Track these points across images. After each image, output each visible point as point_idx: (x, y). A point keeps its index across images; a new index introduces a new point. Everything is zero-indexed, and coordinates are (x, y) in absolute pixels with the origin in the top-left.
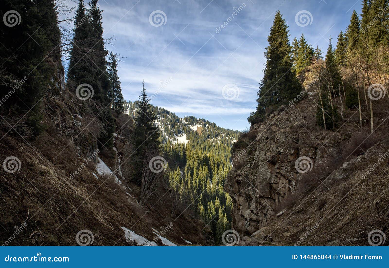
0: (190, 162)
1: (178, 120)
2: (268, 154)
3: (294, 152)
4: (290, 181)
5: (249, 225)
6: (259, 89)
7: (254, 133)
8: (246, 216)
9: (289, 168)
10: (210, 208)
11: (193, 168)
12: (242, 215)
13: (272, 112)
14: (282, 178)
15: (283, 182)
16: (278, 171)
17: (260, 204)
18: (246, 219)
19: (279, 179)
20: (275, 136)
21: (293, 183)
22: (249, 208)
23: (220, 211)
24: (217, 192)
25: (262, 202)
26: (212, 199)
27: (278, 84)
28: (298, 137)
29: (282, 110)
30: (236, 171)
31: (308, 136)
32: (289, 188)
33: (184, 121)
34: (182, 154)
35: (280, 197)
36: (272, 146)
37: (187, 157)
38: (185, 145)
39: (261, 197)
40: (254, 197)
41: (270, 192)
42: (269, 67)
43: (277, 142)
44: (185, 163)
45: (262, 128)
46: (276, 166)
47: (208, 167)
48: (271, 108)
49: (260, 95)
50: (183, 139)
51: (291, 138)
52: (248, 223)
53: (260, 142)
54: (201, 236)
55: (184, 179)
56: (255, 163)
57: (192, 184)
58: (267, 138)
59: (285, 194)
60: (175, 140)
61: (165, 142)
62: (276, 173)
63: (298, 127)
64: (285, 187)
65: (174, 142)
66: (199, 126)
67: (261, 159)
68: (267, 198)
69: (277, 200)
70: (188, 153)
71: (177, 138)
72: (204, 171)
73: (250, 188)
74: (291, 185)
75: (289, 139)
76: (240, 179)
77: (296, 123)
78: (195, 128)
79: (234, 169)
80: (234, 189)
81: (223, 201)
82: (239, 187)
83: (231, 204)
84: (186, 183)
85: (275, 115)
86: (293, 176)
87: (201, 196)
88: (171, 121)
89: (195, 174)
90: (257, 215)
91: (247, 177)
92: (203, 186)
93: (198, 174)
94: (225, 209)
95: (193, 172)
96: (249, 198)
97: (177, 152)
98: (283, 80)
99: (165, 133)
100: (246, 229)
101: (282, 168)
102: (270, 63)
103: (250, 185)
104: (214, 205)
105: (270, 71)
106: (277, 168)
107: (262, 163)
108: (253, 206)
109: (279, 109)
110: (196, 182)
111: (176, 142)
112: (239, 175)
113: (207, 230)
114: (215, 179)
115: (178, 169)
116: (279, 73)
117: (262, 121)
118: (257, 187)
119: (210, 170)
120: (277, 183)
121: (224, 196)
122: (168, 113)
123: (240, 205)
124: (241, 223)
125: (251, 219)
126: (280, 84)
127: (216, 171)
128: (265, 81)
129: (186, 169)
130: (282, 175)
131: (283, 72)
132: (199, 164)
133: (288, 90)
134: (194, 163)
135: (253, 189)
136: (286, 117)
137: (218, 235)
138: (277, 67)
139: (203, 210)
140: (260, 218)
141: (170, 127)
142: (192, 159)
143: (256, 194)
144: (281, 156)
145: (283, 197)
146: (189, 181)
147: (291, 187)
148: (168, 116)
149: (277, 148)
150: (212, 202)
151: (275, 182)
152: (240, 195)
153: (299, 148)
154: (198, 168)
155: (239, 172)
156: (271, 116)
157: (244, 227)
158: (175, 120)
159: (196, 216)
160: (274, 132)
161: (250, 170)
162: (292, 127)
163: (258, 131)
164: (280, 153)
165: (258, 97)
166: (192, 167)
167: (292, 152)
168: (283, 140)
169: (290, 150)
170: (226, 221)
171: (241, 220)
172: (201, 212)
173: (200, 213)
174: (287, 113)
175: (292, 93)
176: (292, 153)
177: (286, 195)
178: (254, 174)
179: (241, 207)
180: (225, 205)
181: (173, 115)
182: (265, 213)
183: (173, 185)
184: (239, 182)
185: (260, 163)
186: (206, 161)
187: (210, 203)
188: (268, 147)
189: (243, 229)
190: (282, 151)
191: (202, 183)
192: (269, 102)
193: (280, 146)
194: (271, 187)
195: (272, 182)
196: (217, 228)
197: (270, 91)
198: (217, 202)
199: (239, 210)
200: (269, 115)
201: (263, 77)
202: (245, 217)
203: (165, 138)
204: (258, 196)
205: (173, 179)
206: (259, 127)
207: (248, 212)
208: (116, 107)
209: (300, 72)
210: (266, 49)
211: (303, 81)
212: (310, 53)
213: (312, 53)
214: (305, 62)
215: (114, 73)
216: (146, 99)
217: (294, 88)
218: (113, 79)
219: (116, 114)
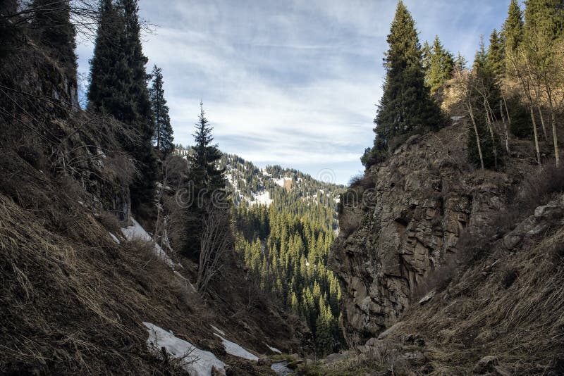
0: (274, 230)
1: (256, 171)
2: (395, 209)
3: (436, 204)
4: (431, 250)
5: (369, 321)
6: (377, 114)
7: (371, 179)
8: (364, 307)
9: (429, 230)
10: (306, 298)
11: (280, 239)
12: (357, 306)
13: (398, 146)
14: (418, 246)
15: (419, 251)
16: (412, 234)
17: (386, 287)
18: (364, 312)
19: (414, 247)
20: (404, 181)
21: (437, 253)
22: (368, 294)
23: (321, 302)
24: (316, 274)
25: (388, 285)
26: (309, 284)
27: (406, 105)
28: (441, 181)
29: (414, 142)
30: (346, 238)
31: (456, 180)
32: (431, 260)
33: (265, 173)
34: (262, 218)
35: (417, 276)
36: (401, 197)
37: (270, 224)
38: (268, 207)
39: (388, 276)
40: (375, 277)
41: (400, 268)
42: (390, 81)
43: (408, 191)
44: (268, 233)
45: (384, 170)
46: (408, 228)
47: (302, 238)
48: (395, 139)
49: (378, 122)
50: (264, 199)
51: (430, 182)
52: (368, 317)
53: (382, 192)
54: (295, 340)
55: (267, 255)
56: (374, 225)
57: (278, 262)
58: (393, 185)
59: (424, 271)
60: (253, 199)
61: (239, 203)
62: (409, 237)
63: (440, 166)
64: (424, 259)
65: (252, 203)
66: (287, 179)
67: (384, 217)
68: (396, 277)
69: (411, 281)
70: (271, 218)
71: (255, 197)
72: (296, 244)
73: (368, 263)
74: (434, 256)
75: (427, 185)
76: (352, 249)
77: (437, 160)
78: (280, 183)
79: (343, 235)
80: (343, 266)
81: (325, 287)
82: (351, 261)
83: (337, 291)
84: (270, 261)
85: (402, 151)
86: (436, 241)
87: (293, 280)
88: (247, 172)
89: (282, 248)
90: (381, 305)
91: (363, 246)
92: (296, 265)
93: (287, 248)
94: (328, 298)
95: (280, 245)
96: (367, 279)
97: (256, 216)
98: (413, 98)
99: (239, 191)
100: (365, 328)
101: (418, 229)
102: (393, 75)
103: (368, 258)
104: (312, 293)
105: (393, 85)
106: (411, 231)
107: (386, 223)
108: (374, 290)
109: (407, 142)
110: (284, 260)
111: (255, 202)
112: (351, 244)
113: (304, 330)
114: (311, 255)
115: (258, 240)
116: (406, 88)
117: (383, 160)
118: (379, 261)
119: (304, 240)
120: (412, 254)
121: (326, 280)
122: (242, 161)
123: (354, 290)
124: (355, 319)
125: (371, 312)
126: (408, 105)
127: (313, 242)
128: (384, 101)
129: (269, 240)
130: (418, 241)
131: (412, 87)
132: (288, 233)
133: (420, 113)
134: (280, 232)
135: (373, 265)
136: (421, 152)
137: (319, 338)
138: (403, 79)
139: (296, 301)
140: (387, 310)
141: (245, 181)
142: (278, 226)
143: (377, 273)
144: (415, 211)
145: (421, 275)
146: (274, 259)
147: (432, 259)
148: (242, 165)
149: (408, 199)
150: (308, 289)
151: (407, 252)
152: (353, 273)
153: (442, 199)
154: (287, 239)
155: (350, 238)
156: (396, 152)
157: (360, 324)
158: (253, 171)
159: (285, 309)
160: (403, 175)
161: (367, 235)
162: (430, 167)
163: (377, 177)
164: (413, 207)
165: (375, 126)
166: (278, 237)
167: (433, 204)
168: (417, 186)
169: (429, 202)
170: (330, 316)
171: (356, 313)
172: (293, 303)
173: (291, 306)
174: (421, 146)
175: (427, 117)
176: (433, 206)
177: (426, 273)
178: (374, 240)
179: (356, 293)
180: (328, 294)
181: (250, 165)
182: (394, 301)
183: (251, 263)
184: (350, 255)
185: (382, 224)
186: (299, 228)
187: (306, 290)
188: (393, 198)
189: (360, 328)
190: (416, 203)
191: (292, 261)
192: (392, 132)
193: (414, 196)
194: (402, 260)
195: (404, 252)
196: (318, 328)
197: (393, 116)
198: (317, 289)
199: (352, 297)
200: (393, 151)
201: (382, 95)
202: (362, 309)
203: (238, 197)
204: (381, 274)
205: (251, 255)
206: (378, 170)
207: (367, 300)
208: (163, 145)
209: (436, 90)
210: (385, 54)
211: (441, 101)
212: (448, 62)
213: (451, 62)
214: (442, 75)
215: (160, 95)
216: (205, 128)
217: (430, 110)
218: (158, 103)
219: (162, 155)
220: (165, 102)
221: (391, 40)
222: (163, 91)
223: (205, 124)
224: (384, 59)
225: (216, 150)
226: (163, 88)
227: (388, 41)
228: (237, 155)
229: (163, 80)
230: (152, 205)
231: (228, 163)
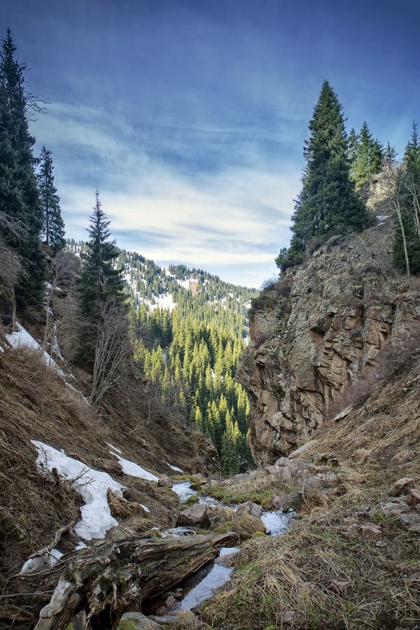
0: (177, 338)
1: (158, 271)
2: (311, 317)
3: (357, 312)
4: (349, 362)
5: (279, 438)
6: (295, 211)
7: (286, 283)
8: (274, 423)
9: (348, 341)
10: (212, 413)
11: (184, 347)
12: (267, 422)
13: (318, 246)
14: (336, 357)
15: (336, 363)
16: (328, 345)
17: (298, 402)
18: (274, 429)
19: (331, 359)
20: (323, 287)
21: (355, 366)
22: (279, 409)
23: (228, 418)
24: (223, 386)
25: (302, 399)
26: (215, 398)
27: (328, 201)
28: (363, 288)
29: (335, 243)
30: (257, 347)
31: (379, 287)
32: (348, 374)
33: (168, 274)
34: (164, 324)
35: (333, 390)
36: (319, 304)
37: (173, 330)
38: (171, 311)
39: (301, 390)
40: (287, 391)
41: (315, 381)
42: (311, 173)
43: (327, 297)
44: (170, 340)
45: (300, 273)
46: (326, 338)
47: (208, 346)
48: (315, 239)
49: (296, 219)
50: (166, 303)
51: (351, 288)
52: (278, 434)
53: (298, 297)
54: (198, 458)
55: (169, 366)
56: (288, 334)
57: (181, 373)
58: (310, 291)
59: (341, 385)
60: (154, 303)
61: (138, 307)
62: (326, 348)
63: (363, 271)
64: (341, 373)
65: (152, 307)
66: (192, 280)
67: (299, 325)
68: (310, 392)
69: (326, 396)
70: (174, 324)
71: (156, 299)
72: (201, 353)
73: (281, 375)
74: (351, 369)
75: (347, 291)
76: (263, 360)
77: (359, 264)
78: (185, 284)
79: (253, 344)
80: (253, 378)
81: (232, 401)
82: (261, 373)
83: (246, 405)
84: (172, 372)
85: (322, 253)
86: (355, 353)
87: (197, 393)
88: (148, 273)
89: (186, 357)
90: (293, 422)
91: (275, 357)
92: (200, 377)
93: (191, 358)
94: (236, 413)
95: (184, 355)
96: (278, 393)
97: (158, 322)
98: (336, 193)
99: (139, 293)
100: (274, 446)
101: (336, 340)
102: (314, 166)
103: (280, 370)
104: (218, 407)
105: (314, 179)
106: (328, 341)
107: (302, 332)
108: (286, 405)
109: (328, 242)
110: (188, 371)
111: (156, 306)
112: (262, 354)
113: (208, 447)
114: (218, 366)
115: (159, 348)
116: (328, 181)
117: (300, 262)
118: (292, 373)
119: (211, 350)
120: (328, 367)
121: (234, 393)
122: (142, 260)
123: (264, 405)
124: (265, 435)
125: (282, 429)
126: (330, 201)
127: (220, 351)
128: (303, 197)
129: (172, 349)
130: (336, 352)
131: (335, 181)
132: (193, 342)
133: (343, 211)
134: (184, 340)
135: (285, 377)
136: (342, 255)
137: (224, 456)
138: (325, 171)
139: (200, 416)
140: (299, 427)
141: (145, 282)
142: (181, 333)
143: (289, 387)
144: (333, 320)
145: (338, 390)
146: (177, 369)
147: (351, 372)
148: (143, 265)
149: (327, 306)
150: (214, 402)
151: (323, 364)
152: (263, 386)
153: (364, 307)
154: (191, 348)
155: (262, 348)
156: (315, 254)
157: (269, 442)
158: (154, 271)
159: (188, 425)
160: (322, 280)
161: (280, 345)
162: (351, 271)
163: (293, 281)
164: (332, 315)
165: (292, 224)
166: (181, 345)
167: (353, 313)
168: (336, 292)
169: (349, 310)
170: (237, 433)
171: (265, 429)
172: (197, 418)
173: (194, 421)
174: (343, 248)
175: (350, 216)
176: (353, 314)
177: (343, 387)
178: (287, 351)
179: (266, 408)
180: (236, 408)
181: (151, 263)
182: (307, 417)
183: (151, 374)
184: (261, 366)
185: (297, 333)
186: (205, 336)
187: (211, 404)
188: (310, 305)
189: (269, 446)
190: (335, 311)
191: (197, 372)
192: (311, 231)
193: (332, 303)
194: (317, 373)
195: (319, 364)
196: (223, 445)
197: (313, 213)
198: (223, 403)
199: (262, 412)
200: (312, 252)
201: (302, 190)
202: (272, 425)
203: (138, 300)
204: (294, 388)
205: (151, 365)
206: (294, 274)
207: (278, 415)
208: (52, 240)
209: (361, 186)
210: (306, 142)
211: (366, 198)
212: (376, 154)
213: (379, 154)
214: (368, 168)
215: (49, 182)
216: (101, 221)
217: (354, 208)
218: (47, 192)
219: (52, 252)
220: (55, 190)
221: (314, 126)
222: (53, 178)
223: (102, 217)
224: (305, 149)
225: (114, 247)
226: (53, 175)
227: (311, 128)
228: (137, 252)
229: (52, 165)
230: (40, 309)
231: (127, 262)
